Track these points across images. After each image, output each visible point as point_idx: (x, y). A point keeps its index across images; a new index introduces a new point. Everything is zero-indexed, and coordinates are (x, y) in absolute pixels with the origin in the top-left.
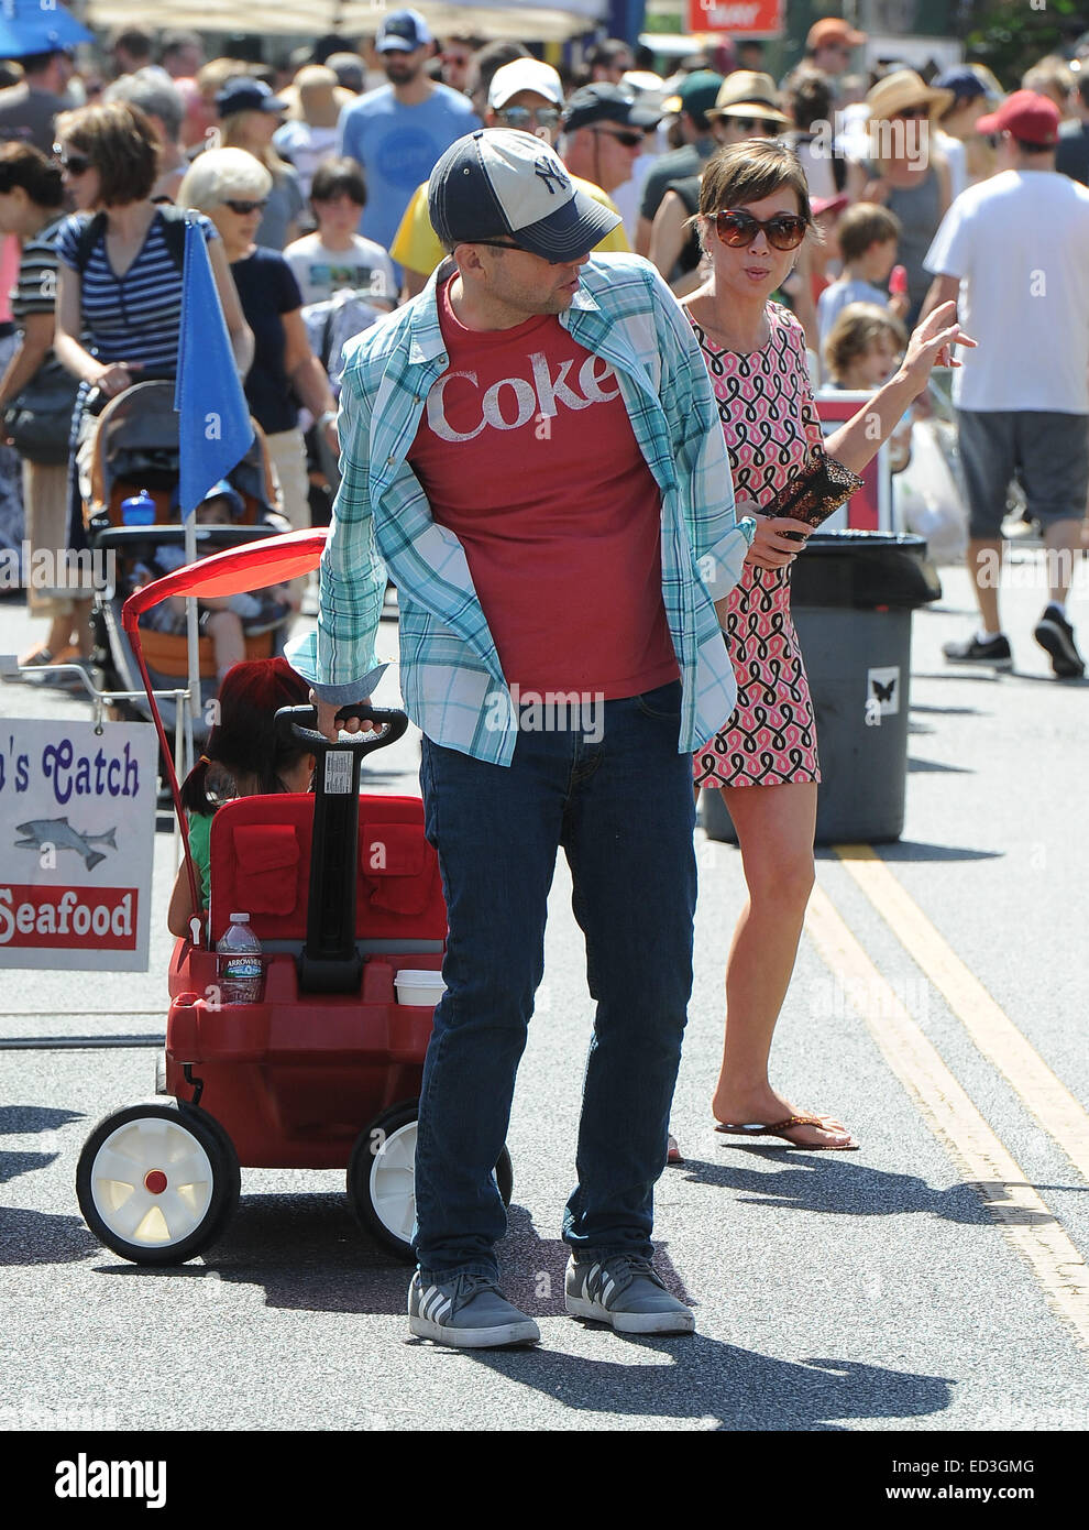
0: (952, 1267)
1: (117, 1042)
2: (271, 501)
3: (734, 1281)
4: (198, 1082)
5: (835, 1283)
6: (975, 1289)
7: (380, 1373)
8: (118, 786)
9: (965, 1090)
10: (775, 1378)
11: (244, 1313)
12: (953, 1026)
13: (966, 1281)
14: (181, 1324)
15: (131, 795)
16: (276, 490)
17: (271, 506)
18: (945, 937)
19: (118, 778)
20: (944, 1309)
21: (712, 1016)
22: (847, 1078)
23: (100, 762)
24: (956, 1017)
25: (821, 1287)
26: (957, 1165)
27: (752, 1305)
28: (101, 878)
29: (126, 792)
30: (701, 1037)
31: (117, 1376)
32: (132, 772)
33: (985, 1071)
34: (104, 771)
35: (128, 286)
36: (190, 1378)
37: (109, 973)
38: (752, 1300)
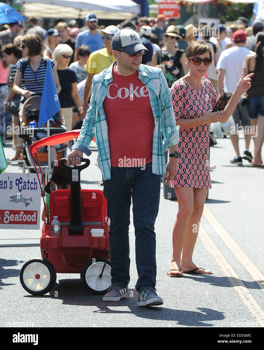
0: (220, 294)
1: (33, 245)
2: (62, 122)
3: (172, 298)
4: (47, 254)
5: (194, 298)
6: (226, 299)
7: (93, 319)
8: (33, 188)
9: (223, 254)
10: (181, 319)
11: (62, 306)
12: (220, 240)
13: (224, 297)
14: (48, 309)
15: (35, 190)
16: (63, 120)
17: (62, 123)
18: (218, 220)
19: (33, 186)
20: (219, 304)
21: (166, 238)
22: (196, 252)
23: (29, 182)
24: (221, 238)
25: (191, 299)
26: (221, 271)
27: (176, 303)
28: (29, 208)
29: (34, 189)
30: (164, 243)
31: (34, 320)
32: (36, 185)
33: (227, 250)
34: (30, 184)
35: (37, 74)
36: (50, 321)
37: (31, 230)
38: (176, 302)
